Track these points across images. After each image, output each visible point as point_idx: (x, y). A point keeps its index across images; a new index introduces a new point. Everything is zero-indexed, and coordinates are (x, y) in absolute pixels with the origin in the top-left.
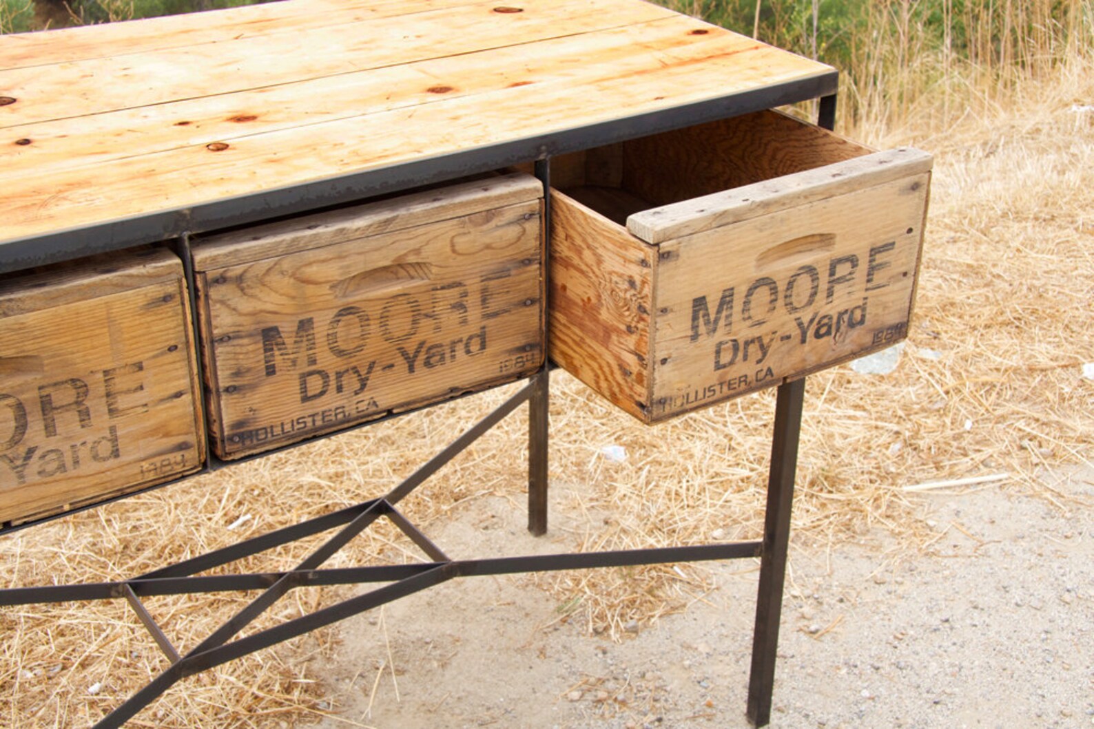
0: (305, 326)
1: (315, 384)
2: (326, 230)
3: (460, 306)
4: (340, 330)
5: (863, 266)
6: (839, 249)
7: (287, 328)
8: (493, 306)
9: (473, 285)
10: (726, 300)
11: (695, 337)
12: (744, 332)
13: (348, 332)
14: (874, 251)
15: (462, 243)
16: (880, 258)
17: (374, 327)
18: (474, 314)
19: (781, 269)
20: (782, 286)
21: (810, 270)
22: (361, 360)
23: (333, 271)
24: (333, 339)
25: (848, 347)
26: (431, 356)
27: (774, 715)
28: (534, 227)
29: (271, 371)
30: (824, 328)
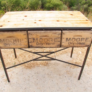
0: (37, 39)
1: (38, 44)
2: (39, 32)
3: (52, 40)
4: (40, 40)
5: (85, 39)
6: (82, 37)
7: (35, 39)
8: (55, 41)
9: (53, 39)
10: (70, 39)
11: (66, 41)
12: (72, 42)
13: (41, 40)
14: (86, 38)
15: (52, 35)
16: (87, 39)
17: (43, 40)
18: (53, 41)
19: (76, 38)
20: (76, 39)
21: (79, 38)
22: (42, 43)
23: (40, 35)
24: (39, 40)
25: (83, 46)
26: (49, 44)
27: (80, 79)
28: (60, 35)
29: (34, 42)
30: (80, 44)
